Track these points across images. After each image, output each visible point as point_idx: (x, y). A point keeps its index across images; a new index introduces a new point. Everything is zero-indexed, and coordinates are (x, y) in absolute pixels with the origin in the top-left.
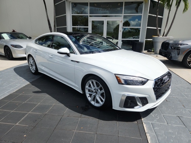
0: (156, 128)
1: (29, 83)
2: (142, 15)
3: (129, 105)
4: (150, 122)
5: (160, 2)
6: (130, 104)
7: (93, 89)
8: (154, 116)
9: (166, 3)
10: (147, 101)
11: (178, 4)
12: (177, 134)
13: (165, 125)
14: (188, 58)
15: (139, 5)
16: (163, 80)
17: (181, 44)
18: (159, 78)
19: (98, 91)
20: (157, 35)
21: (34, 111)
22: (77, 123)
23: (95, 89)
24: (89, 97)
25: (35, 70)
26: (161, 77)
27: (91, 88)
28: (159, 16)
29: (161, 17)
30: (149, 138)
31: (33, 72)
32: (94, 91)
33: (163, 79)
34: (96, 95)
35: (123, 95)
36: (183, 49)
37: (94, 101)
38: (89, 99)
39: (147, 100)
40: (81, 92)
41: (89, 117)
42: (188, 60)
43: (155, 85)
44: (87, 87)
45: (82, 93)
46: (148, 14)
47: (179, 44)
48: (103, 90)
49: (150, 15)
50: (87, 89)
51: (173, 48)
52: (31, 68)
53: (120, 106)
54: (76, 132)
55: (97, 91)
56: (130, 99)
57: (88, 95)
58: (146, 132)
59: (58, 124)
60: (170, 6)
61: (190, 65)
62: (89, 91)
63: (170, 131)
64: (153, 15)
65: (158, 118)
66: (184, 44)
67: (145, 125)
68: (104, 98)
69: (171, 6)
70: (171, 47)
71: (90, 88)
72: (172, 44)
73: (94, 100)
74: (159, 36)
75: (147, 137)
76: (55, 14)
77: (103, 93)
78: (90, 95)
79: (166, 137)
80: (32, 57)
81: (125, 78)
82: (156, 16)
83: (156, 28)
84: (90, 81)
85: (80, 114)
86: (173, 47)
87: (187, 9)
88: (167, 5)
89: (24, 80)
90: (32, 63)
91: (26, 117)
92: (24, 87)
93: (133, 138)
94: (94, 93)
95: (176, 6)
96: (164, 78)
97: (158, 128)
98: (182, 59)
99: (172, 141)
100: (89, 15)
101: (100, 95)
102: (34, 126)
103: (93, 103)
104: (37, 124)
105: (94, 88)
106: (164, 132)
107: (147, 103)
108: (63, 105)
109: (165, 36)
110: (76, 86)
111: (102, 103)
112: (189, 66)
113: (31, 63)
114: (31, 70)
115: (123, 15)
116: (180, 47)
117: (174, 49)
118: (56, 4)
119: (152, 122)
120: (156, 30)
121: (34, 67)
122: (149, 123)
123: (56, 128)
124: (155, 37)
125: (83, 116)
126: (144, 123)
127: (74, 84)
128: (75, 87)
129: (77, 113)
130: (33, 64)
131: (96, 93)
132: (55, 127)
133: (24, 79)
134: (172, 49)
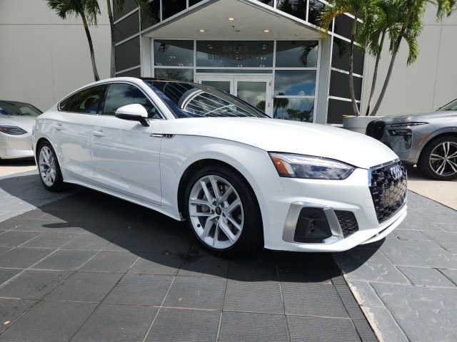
0: (384, 294)
1: (34, 208)
2: (318, 69)
3: (309, 232)
4: (368, 282)
5: (355, 43)
6: (312, 231)
7: (209, 201)
8: (373, 268)
9: (368, 43)
10: (356, 223)
11: (395, 47)
12: (443, 305)
13: (407, 288)
14: (432, 154)
15: (308, 50)
16: (390, 174)
17: (412, 124)
18: (380, 165)
19: (223, 205)
20: (353, 113)
21: (42, 265)
22: (167, 289)
23: (214, 203)
24: (199, 226)
25: (54, 178)
26: (384, 164)
27: (206, 200)
28: (354, 74)
29: (359, 76)
30: (371, 317)
31: (49, 184)
32: (214, 208)
33: (390, 171)
34: (218, 218)
35: (293, 206)
36: (418, 133)
37: (213, 236)
38: (200, 231)
39: (355, 219)
40: (177, 217)
41: (200, 274)
42: (431, 159)
43: (373, 182)
44: (193, 198)
45: (179, 220)
46: (331, 68)
47: (407, 123)
48: (239, 198)
49: (334, 69)
50: (193, 204)
51: (394, 133)
52: (43, 174)
53: (285, 238)
54: (162, 309)
55: (220, 206)
56: (311, 217)
57: (195, 222)
58: (360, 303)
59: (110, 292)
60: (377, 50)
61: (437, 172)
62: (199, 208)
63: (422, 299)
64: (342, 71)
65: (386, 272)
66: (418, 123)
67: (353, 289)
68: (239, 222)
69: (380, 49)
70: (390, 131)
71: (201, 202)
72: (392, 125)
73: (212, 234)
74: (357, 115)
75: (366, 315)
76: (114, 63)
77: (238, 208)
78: (203, 220)
79: (417, 314)
80: (49, 145)
81: (295, 160)
82: (348, 73)
83: (350, 100)
84: (203, 180)
85: (174, 270)
86: (394, 131)
87: (415, 57)
88: (372, 48)
89: (22, 202)
90: (47, 162)
91: (16, 280)
92: (20, 216)
93: (326, 319)
94: (213, 212)
95: (391, 52)
96: (391, 169)
97: (390, 294)
98: (417, 157)
99: (434, 320)
100: (195, 68)
101: (230, 217)
102: (39, 298)
103: (209, 241)
104: (46, 295)
105: (214, 200)
106: (407, 302)
107: (356, 228)
108: (126, 251)
109: (371, 115)
110: (164, 201)
111: (233, 238)
112: (434, 173)
113: (44, 163)
114: (44, 179)
115: (274, 68)
116: (410, 130)
117: (398, 134)
118: (117, 45)
119: (371, 281)
120: (351, 104)
121: (53, 171)
122: (365, 283)
123: (105, 302)
124: (348, 116)
125: (182, 272)
126: (351, 283)
127: (157, 198)
128: (160, 205)
129: (165, 267)
130: (49, 165)
131: (219, 212)
132: (101, 299)
133: (23, 199)
134: (392, 135)
